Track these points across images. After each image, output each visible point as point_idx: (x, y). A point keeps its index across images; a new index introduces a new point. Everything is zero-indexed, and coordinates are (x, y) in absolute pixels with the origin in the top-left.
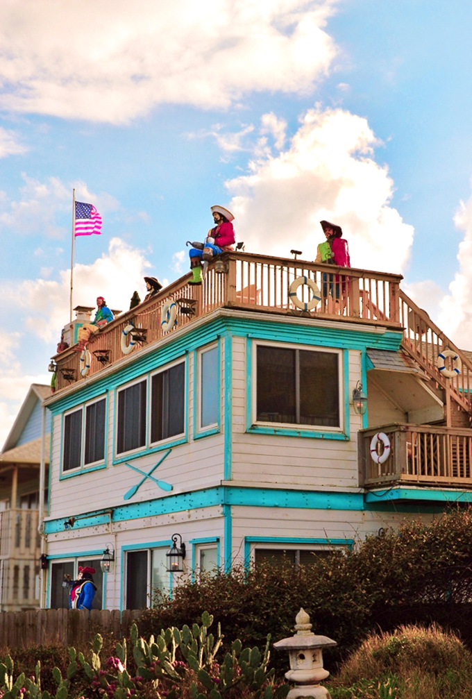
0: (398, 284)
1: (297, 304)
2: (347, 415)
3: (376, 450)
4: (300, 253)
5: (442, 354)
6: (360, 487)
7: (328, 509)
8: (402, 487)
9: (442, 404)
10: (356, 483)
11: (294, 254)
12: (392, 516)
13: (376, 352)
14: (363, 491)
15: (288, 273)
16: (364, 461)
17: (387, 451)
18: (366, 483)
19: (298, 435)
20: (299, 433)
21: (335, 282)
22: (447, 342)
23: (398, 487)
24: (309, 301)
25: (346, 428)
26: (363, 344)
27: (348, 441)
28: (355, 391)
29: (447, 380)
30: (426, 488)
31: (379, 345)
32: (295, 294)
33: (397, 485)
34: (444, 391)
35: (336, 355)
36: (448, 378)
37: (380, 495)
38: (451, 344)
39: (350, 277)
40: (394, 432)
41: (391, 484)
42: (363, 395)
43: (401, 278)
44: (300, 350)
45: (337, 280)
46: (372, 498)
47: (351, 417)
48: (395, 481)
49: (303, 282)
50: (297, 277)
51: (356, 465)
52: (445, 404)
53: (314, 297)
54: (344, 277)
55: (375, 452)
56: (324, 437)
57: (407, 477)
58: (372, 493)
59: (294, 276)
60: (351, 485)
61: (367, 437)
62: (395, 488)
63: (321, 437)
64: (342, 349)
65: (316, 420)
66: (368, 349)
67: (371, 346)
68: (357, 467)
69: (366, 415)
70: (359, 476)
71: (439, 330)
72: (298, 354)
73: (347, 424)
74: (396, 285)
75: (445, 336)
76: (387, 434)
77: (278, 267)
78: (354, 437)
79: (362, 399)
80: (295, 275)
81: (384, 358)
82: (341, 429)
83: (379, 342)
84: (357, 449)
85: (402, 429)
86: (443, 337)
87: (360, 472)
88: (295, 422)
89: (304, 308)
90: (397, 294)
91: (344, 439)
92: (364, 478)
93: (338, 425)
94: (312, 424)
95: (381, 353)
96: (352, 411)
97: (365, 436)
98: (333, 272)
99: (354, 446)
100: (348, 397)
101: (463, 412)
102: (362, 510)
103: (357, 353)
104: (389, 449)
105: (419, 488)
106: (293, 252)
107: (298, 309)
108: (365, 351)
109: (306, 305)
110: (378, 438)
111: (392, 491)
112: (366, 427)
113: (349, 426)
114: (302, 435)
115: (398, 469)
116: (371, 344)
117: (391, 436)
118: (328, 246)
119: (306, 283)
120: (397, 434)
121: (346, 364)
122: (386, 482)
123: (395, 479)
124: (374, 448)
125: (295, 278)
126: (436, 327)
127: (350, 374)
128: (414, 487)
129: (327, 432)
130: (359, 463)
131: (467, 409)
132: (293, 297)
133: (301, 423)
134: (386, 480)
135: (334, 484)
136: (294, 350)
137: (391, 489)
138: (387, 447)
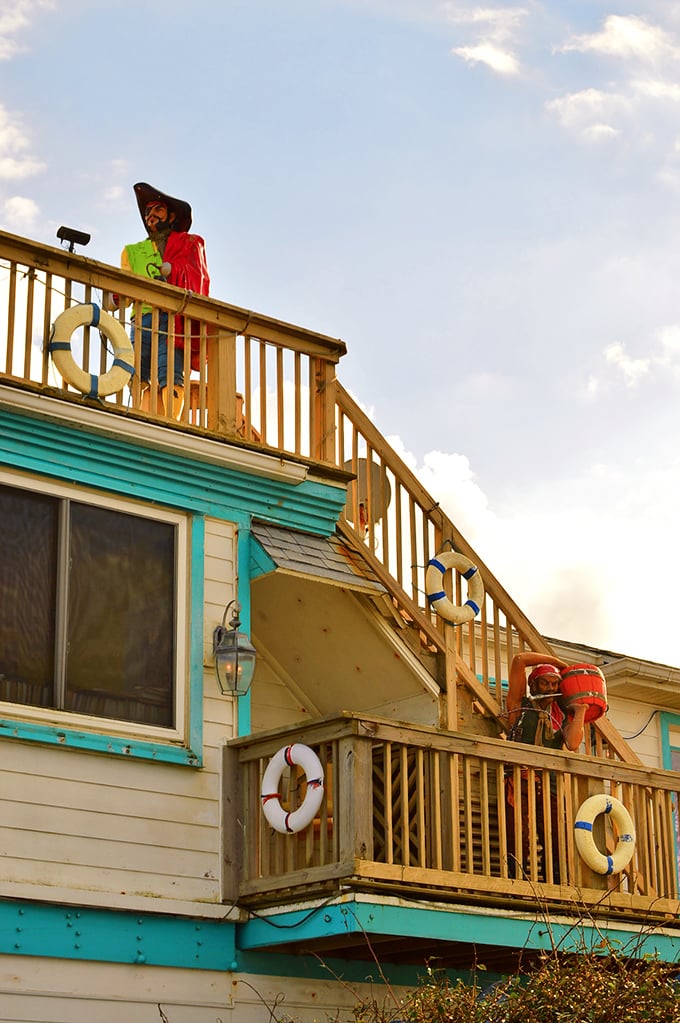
0: (333, 364)
1: (70, 374)
2: (197, 697)
3: (280, 796)
4: (84, 239)
5: (439, 559)
6: (225, 902)
7: (137, 964)
8: (360, 897)
9: (435, 689)
10: (216, 890)
11: (67, 243)
12: (310, 990)
13: (276, 534)
14: (235, 914)
15: (49, 288)
16: (238, 831)
17: (313, 797)
18: (244, 891)
19: (58, 740)
20: (61, 735)
21: (172, 333)
22: (447, 530)
23: (349, 897)
24: (103, 370)
25: (193, 732)
26: (245, 506)
27: (197, 769)
28: (219, 633)
29: (448, 628)
30: (423, 905)
31: (284, 515)
32: (66, 347)
33: (345, 892)
34: (440, 657)
35: (172, 528)
36: (451, 624)
37: (291, 923)
38: (457, 539)
39: (213, 328)
40: (337, 741)
41: (327, 889)
42: (244, 642)
43: (340, 349)
44: (74, 503)
45: (180, 329)
46: (262, 936)
47: (206, 703)
48: (336, 881)
49: (90, 319)
50: (73, 304)
51: (215, 841)
52: (443, 691)
53: (117, 362)
54: (196, 325)
55: (275, 802)
56: (133, 753)
57: (371, 869)
58: (264, 918)
59: (63, 299)
60: (200, 896)
61: (249, 762)
62: (339, 900)
63: (124, 751)
64: (189, 513)
65: (109, 705)
66: (256, 522)
67: (263, 513)
68: (218, 846)
69: (246, 701)
70: (225, 873)
71: (430, 499)
72: (66, 511)
73: (195, 722)
74: (328, 368)
75: (443, 515)
76: (316, 749)
77: (22, 269)
78: (214, 760)
79: (241, 650)
80: (68, 299)
81: (296, 548)
82: (178, 733)
83: (286, 505)
84: (219, 796)
85: (362, 732)
86: (438, 519)
87: (227, 861)
88: (51, 704)
89: (88, 388)
90: (330, 392)
91: (186, 761)
92: (239, 878)
93: (170, 724)
94: (99, 713)
95: (287, 537)
96: (211, 686)
97: (244, 758)
98: (169, 304)
99: (213, 782)
100: (201, 645)
101: (485, 718)
102: (231, 971)
103: (228, 531)
104: (321, 788)
105: (405, 903)
106: (64, 233)
107: (71, 389)
108: (246, 525)
109: (94, 379)
110: (288, 759)
111: (326, 911)
112: (246, 732)
113: (201, 728)
114: (70, 742)
115: (346, 844)
116: (264, 510)
117: (326, 752)
118: (152, 248)
119: (95, 323)
120: (346, 747)
121: (196, 557)
122: (309, 885)
123: (337, 874)
124: (273, 790)
125: (68, 305)
126: (423, 491)
127: (207, 584)
128: (393, 900)
129: (142, 741)
130: (225, 834)
131: (496, 710)
132: (59, 354)
133: (68, 708)
134: (309, 880)
135: (157, 892)
136: (56, 501)
137: (324, 906)
138: (316, 782)
